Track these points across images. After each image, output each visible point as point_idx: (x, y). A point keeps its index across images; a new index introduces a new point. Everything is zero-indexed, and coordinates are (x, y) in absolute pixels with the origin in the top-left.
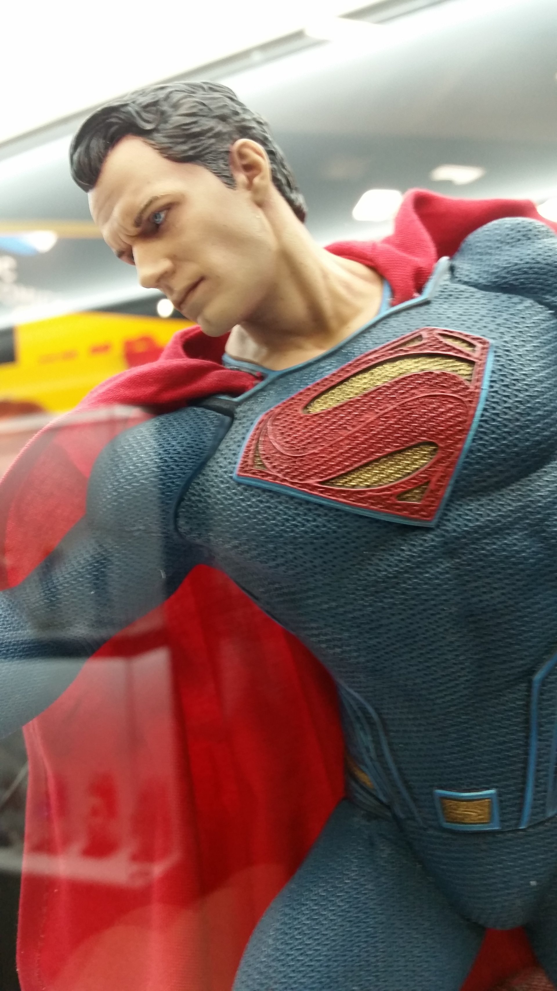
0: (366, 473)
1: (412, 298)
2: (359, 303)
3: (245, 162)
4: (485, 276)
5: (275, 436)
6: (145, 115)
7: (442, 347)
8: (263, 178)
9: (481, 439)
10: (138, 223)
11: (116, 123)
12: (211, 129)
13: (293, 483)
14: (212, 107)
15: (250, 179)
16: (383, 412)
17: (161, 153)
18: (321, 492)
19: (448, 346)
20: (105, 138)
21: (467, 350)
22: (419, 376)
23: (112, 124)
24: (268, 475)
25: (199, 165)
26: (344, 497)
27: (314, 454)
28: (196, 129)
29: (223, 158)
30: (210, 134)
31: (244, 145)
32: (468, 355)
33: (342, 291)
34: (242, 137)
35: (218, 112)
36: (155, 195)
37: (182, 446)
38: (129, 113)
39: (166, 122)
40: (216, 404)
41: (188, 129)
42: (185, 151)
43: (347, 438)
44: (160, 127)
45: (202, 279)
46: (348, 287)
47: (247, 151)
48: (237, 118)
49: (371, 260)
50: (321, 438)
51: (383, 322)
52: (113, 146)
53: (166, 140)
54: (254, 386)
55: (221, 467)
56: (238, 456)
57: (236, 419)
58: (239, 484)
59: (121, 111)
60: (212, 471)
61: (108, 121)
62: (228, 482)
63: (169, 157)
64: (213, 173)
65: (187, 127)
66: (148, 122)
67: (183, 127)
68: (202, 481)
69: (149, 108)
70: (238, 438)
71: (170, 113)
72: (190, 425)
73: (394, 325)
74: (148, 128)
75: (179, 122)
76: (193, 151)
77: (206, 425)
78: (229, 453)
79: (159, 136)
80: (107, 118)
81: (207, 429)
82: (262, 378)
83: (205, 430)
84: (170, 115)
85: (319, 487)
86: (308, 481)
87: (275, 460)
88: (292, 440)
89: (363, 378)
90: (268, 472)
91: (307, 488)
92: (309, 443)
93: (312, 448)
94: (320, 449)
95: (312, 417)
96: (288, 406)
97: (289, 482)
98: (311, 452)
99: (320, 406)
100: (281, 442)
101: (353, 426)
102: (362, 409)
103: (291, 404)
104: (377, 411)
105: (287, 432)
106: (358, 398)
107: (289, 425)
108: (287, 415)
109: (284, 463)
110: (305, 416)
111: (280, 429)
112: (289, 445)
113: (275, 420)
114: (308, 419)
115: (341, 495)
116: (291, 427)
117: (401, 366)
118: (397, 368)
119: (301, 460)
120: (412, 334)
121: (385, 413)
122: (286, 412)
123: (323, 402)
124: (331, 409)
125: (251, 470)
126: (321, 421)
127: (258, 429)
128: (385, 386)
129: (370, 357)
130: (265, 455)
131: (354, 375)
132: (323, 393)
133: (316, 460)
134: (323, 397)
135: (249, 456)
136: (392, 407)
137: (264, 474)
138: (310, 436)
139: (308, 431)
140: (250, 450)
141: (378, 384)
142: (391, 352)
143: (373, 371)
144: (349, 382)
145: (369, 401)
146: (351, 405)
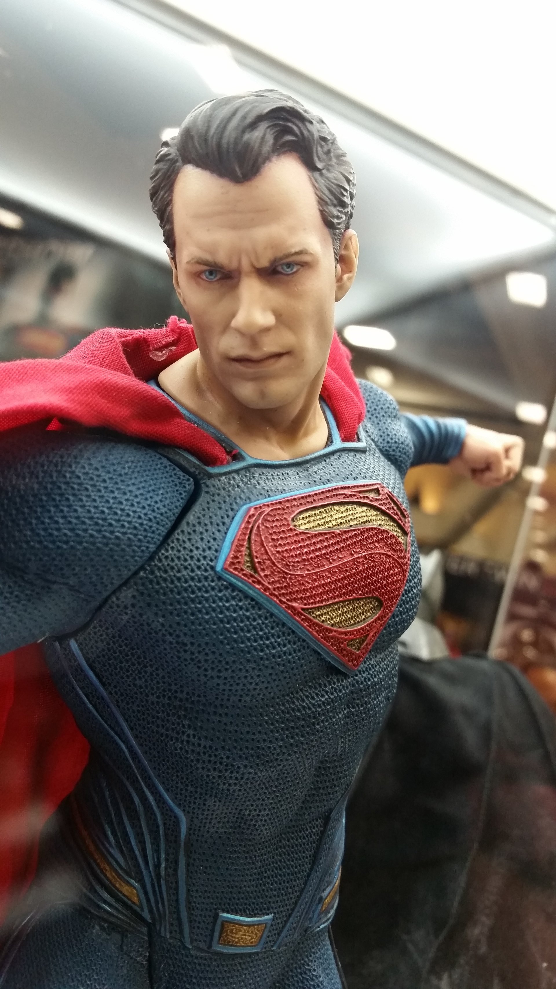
1: (354, 441)
6: (319, 147)
7: (391, 509)
8: (349, 279)
11: (295, 135)
13: (280, 601)
15: (342, 273)
16: (356, 556)
17: (319, 202)
19: (394, 509)
20: (276, 139)
22: (378, 531)
23: (291, 132)
24: (259, 582)
25: (331, 237)
27: (302, 576)
36: (306, 246)
38: (310, 134)
39: (328, 170)
40: (176, 458)
41: (344, 195)
42: (331, 215)
43: (329, 571)
44: (324, 171)
47: (350, 244)
51: (338, 454)
52: (279, 155)
53: (327, 192)
54: (228, 463)
55: (197, 548)
56: (219, 544)
57: (207, 492)
58: (220, 578)
59: (306, 126)
60: (185, 548)
61: (290, 124)
62: (206, 570)
63: (322, 213)
64: (334, 252)
65: (344, 193)
66: (319, 158)
67: (342, 191)
68: (170, 555)
69: (323, 143)
70: (216, 520)
71: (334, 163)
72: (162, 478)
73: (348, 462)
74: (319, 166)
75: (341, 182)
76: (336, 220)
77: (176, 485)
78: (206, 534)
79: (322, 183)
80: (291, 121)
81: (177, 490)
82: (238, 458)
83: (176, 492)
84: (333, 167)
85: (302, 614)
86: (295, 604)
87: (267, 568)
88: (283, 552)
89: (339, 511)
90: (260, 579)
91: (291, 611)
92: (298, 562)
93: (300, 568)
94: (307, 572)
95: (301, 533)
96: (276, 509)
97: (277, 598)
98: (299, 573)
99: (305, 524)
100: (272, 549)
101: (334, 560)
102: (341, 544)
103: (279, 509)
104: (352, 552)
105: (278, 540)
106: (338, 532)
107: (280, 533)
108: (277, 520)
109: (275, 575)
110: (295, 530)
111: (271, 534)
112: (280, 556)
113: (266, 520)
114: (297, 534)
115: (315, 629)
116: (282, 535)
117: (368, 514)
118: (364, 514)
119: (290, 578)
120: (373, 485)
121: (359, 558)
122: (275, 515)
123: (307, 520)
124: (316, 532)
125: (242, 570)
126: (308, 542)
127: (248, 522)
128: (359, 530)
129: (347, 492)
130: (257, 557)
131: (333, 504)
132: (306, 510)
133: (303, 584)
134: (307, 515)
135: (240, 551)
136: (364, 554)
137: (256, 580)
138: (299, 554)
139: (298, 548)
140: (242, 546)
141: (352, 524)
142: (360, 495)
143: (348, 507)
144: (329, 510)
145: (347, 539)
146: (333, 537)
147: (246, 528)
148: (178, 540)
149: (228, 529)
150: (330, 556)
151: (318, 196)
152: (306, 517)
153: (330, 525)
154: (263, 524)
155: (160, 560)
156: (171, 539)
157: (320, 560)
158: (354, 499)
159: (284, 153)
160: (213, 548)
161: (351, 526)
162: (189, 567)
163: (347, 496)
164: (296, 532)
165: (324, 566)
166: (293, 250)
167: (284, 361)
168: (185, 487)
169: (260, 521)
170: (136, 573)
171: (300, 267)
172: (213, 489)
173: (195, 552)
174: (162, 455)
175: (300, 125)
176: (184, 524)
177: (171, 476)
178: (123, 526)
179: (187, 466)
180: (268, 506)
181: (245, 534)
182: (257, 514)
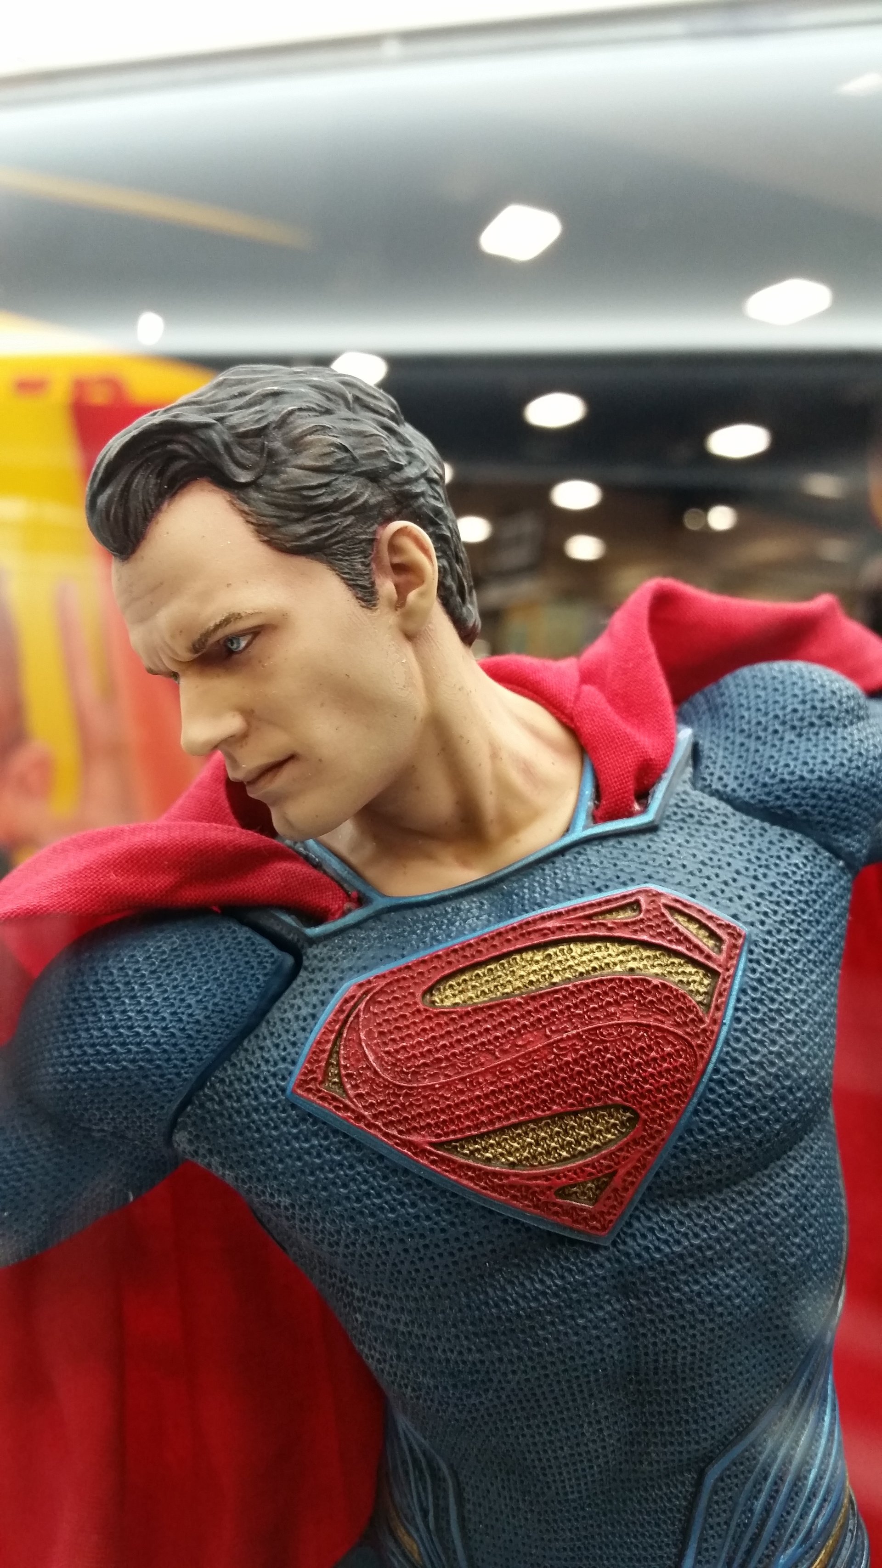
0: (513, 1139)
1: (630, 814)
2: (539, 799)
3: (397, 560)
4: (748, 784)
5: (369, 1034)
6: (238, 452)
7: (668, 933)
8: (422, 595)
9: (708, 1112)
10: (195, 649)
11: (186, 457)
12: (352, 499)
13: (386, 1135)
14: (357, 453)
15: (402, 591)
16: (556, 1037)
17: (258, 532)
18: (433, 1162)
19: (681, 934)
20: (160, 475)
21: (708, 944)
22: (623, 983)
23: (175, 456)
24: (348, 1108)
25: (321, 561)
26: (471, 1179)
27: (432, 1088)
28: (327, 499)
29: (361, 552)
30: (346, 509)
31: (401, 531)
32: (708, 957)
33: (517, 779)
34: (399, 516)
35: (367, 466)
36: (236, 610)
37: (206, 1008)
38: (209, 442)
39: (275, 473)
40: (274, 926)
41: (312, 497)
42: (302, 537)
43: (491, 1071)
44: (261, 481)
45: (292, 758)
46: (528, 770)
47: (408, 544)
48: (396, 477)
49: (570, 718)
50: (447, 1058)
51: (576, 849)
52: (174, 495)
53: (270, 510)
54: (344, 914)
55: (267, 1061)
56: (298, 1050)
57: (306, 969)
58: (292, 1106)
59: (197, 436)
60: (251, 1063)
61: (170, 447)
62: (274, 1095)
63: (271, 543)
64: (343, 578)
65: (312, 493)
66: (243, 467)
67: (305, 493)
68: (229, 1076)
69: (248, 441)
70: (304, 1012)
71: (283, 458)
72: (224, 963)
73: (595, 861)
74: (243, 480)
75: (298, 482)
76: (315, 538)
77: (252, 968)
78: (284, 1037)
79: (260, 499)
80: (170, 442)
81: (253, 975)
82: (361, 901)
83: (249, 977)
84: (285, 462)
85: (431, 1153)
86: (415, 1138)
87: (364, 1082)
88: (397, 1051)
89: (532, 961)
90: (347, 1102)
91: (410, 1150)
92: (426, 1065)
93: (430, 1075)
94: (442, 1080)
95: (437, 1015)
96: (398, 981)
97: (380, 1130)
98: (427, 1082)
99: (454, 996)
100: (378, 1049)
101: (504, 1052)
102: (523, 1022)
103: (404, 979)
104: (548, 1033)
105: (391, 1033)
106: (519, 1000)
107: (396, 1020)
108: (396, 999)
109: (377, 1092)
110: (426, 1010)
111: (380, 1025)
112: (392, 1059)
113: (373, 1001)
114: (430, 1018)
115: (466, 1174)
116: (400, 1024)
117: (598, 954)
118: (591, 956)
119: (407, 1095)
120: (624, 897)
121: (562, 1040)
122: (393, 992)
123: (460, 988)
124: (469, 1009)
125: (319, 1091)
126: (450, 1028)
127: (341, 1011)
128: (566, 989)
129: (550, 924)
130: (347, 1067)
131: (520, 951)
132: (462, 971)
133: (434, 1102)
134: (460, 979)
135: (318, 1061)
136: (575, 1032)
137: (341, 1105)
138: (429, 1051)
139: (427, 1042)
140: (323, 1051)
141: (556, 979)
142: (585, 923)
143: (551, 951)
144: (509, 962)
145: (537, 1010)
146: (506, 1010)
147: (335, 1021)
148: (246, 1050)
149: (314, 1024)
150: (496, 1046)
151: (253, 524)
152: (459, 984)
153: (507, 989)
154: (367, 1009)
155: (212, 1086)
156: (237, 1050)
157: (473, 1055)
158: (568, 935)
159: (182, 488)
160: (289, 1059)
161: (554, 984)
162: (252, 1093)
163: (553, 931)
164: (428, 1014)
165: (481, 1064)
167: (289, 771)
168: (267, 968)
169: (362, 1006)
171: (249, 637)
172: (315, 962)
173: (264, 1067)
174: (243, 922)
175: (187, 440)
176: (264, 1024)
177: (246, 955)
178: (129, 1051)
179: (284, 932)
180: (384, 976)
181: (332, 1032)
182: (359, 994)
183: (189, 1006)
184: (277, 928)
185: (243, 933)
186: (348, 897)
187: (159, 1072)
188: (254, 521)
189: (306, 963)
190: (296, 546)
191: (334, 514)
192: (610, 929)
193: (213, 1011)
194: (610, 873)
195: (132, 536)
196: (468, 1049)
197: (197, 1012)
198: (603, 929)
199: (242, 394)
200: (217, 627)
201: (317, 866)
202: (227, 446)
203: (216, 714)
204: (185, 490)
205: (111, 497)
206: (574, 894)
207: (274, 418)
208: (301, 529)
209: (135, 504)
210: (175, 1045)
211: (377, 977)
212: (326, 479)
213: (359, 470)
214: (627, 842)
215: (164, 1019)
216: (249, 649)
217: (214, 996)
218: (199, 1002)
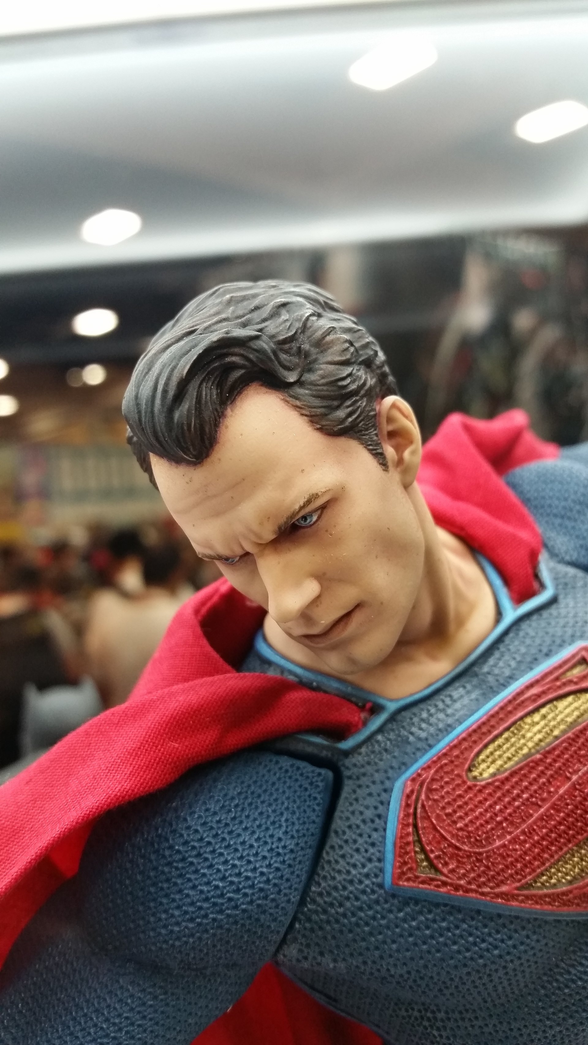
1: (537, 592)
3: (390, 428)
5: (439, 818)
6: (283, 356)
8: (413, 452)
10: (280, 531)
11: (242, 367)
12: (364, 384)
13: (483, 894)
14: (357, 346)
15: (399, 452)
16: (575, 778)
17: (312, 422)
18: (522, 902)
20: (220, 385)
23: (233, 367)
24: (445, 884)
25: (355, 438)
27: (504, 846)
28: (353, 387)
29: (373, 426)
30: (362, 392)
31: (394, 406)
33: (460, 583)
35: (364, 355)
38: (260, 352)
39: (310, 370)
40: (300, 747)
41: (345, 387)
42: (342, 421)
43: (541, 818)
44: (303, 379)
47: (398, 414)
49: (462, 528)
50: (505, 819)
52: (233, 402)
53: (317, 402)
54: (366, 723)
55: (354, 866)
56: (380, 849)
57: (350, 778)
58: (394, 896)
59: (250, 348)
60: (339, 872)
61: (228, 359)
62: (373, 892)
63: (321, 430)
64: (369, 450)
65: (344, 383)
66: (289, 369)
67: (341, 383)
68: (324, 888)
69: (287, 346)
70: (369, 814)
71: (314, 357)
72: (284, 792)
73: (532, 633)
74: (292, 380)
75: (334, 375)
76: (350, 420)
77: (306, 789)
78: (360, 841)
79: (306, 394)
80: (227, 355)
81: (310, 796)
82: (376, 709)
83: (308, 799)
84: (315, 360)
85: (519, 896)
86: (505, 888)
87: (450, 859)
88: (466, 825)
89: (534, 723)
90: (445, 879)
91: (503, 899)
92: (492, 829)
93: (498, 836)
94: (509, 837)
95: (484, 787)
96: (441, 767)
98: (498, 843)
99: (489, 767)
100: (451, 829)
101: (543, 800)
102: (549, 773)
103: (446, 764)
104: (568, 775)
105: (455, 812)
106: (538, 756)
107: (455, 800)
108: (447, 783)
109: (464, 863)
110: (475, 786)
111: (444, 808)
112: (465, 833)
113: (430, 790)
114: (480, 791)
115: (545, 902)
116: (460, 803)
117: (576, 705)
118: (572, 707)
119: (488, 857)
120: (573, 656)
122: (442, 778)
123: (490, 760)
124: (506, 774)
125: (417, 877)
126: (499, 794)
127: (408, 805)
128: (569, 738)
130: (432, 851)
131: (522, 718)
132: (486, 746)
133: (508, 856)
134: (487, 751)
135: (407, 853)
136: (586, 768)
137: (439, 883)
138: (491, 818)
139: (486, 811)
140: (408, 844)
141: (556, 733)
142: (558, 683)
143: (544, 711)
144: (517, 729)
145: (555, 761)
146: (533, 768)
147: (407, 815)
148: (329, 862)
149: (386, 823)
150: (536, 798)
151: (306, 415)
152: (488, 757)
153: (525, 751)
154: (428, 798)
155: (314, 901)
156: (321, 864)
157: (523, 810)
158: (550, 696)
159: (240, 393)
160: (374, 858)
161: (556, 738)
162: (351, 896)
163: (539, 696)
164: (477, 788)
165: (531, 815)
166: (297, 507)
167: (357, 619)
168: (317, 786)
169: (423, 797)
170: (291, 926)
171: (319, 512)
172: (355, 770)
173: (354, 872)
174: (280, 753)
175: (242, 352)
176: (333, 834)
177: (297, 780)
178: (245, 895)
179: (316, 751)
180: (429, 767)
181: (408, 825)
182: (417, 787)
183: (280, 839)
184: (309, 749)
185: (286, 762)
186: (362, 708)
187: (274, 904)
188: (308, 413)
189: (346, 773)
190: (341, 429)
191: (358, 398)
192: (576, 683)
193: (299, 837)
194: (548, 640)
195: (207, 442)
196: (518, 807)
197: (288, 842)
198: (572, 684)
199: (257, 308)
200: (301, 508)
201: (317, 689)
202: (274, 353)
203: (298, 584)
204: (243, 395)
205: (189, 410)
206: (531, 663)
207: (298, 325)
208: (341, 414)
209: (207, 414)
210: (282, 877)
211: (423, 769)
212: (349, 370)
213: (360, 360)
214: (545, 614)
215: (264, 858)
216: (319, 522)
217: (293, 824)
218: (286, 832)
